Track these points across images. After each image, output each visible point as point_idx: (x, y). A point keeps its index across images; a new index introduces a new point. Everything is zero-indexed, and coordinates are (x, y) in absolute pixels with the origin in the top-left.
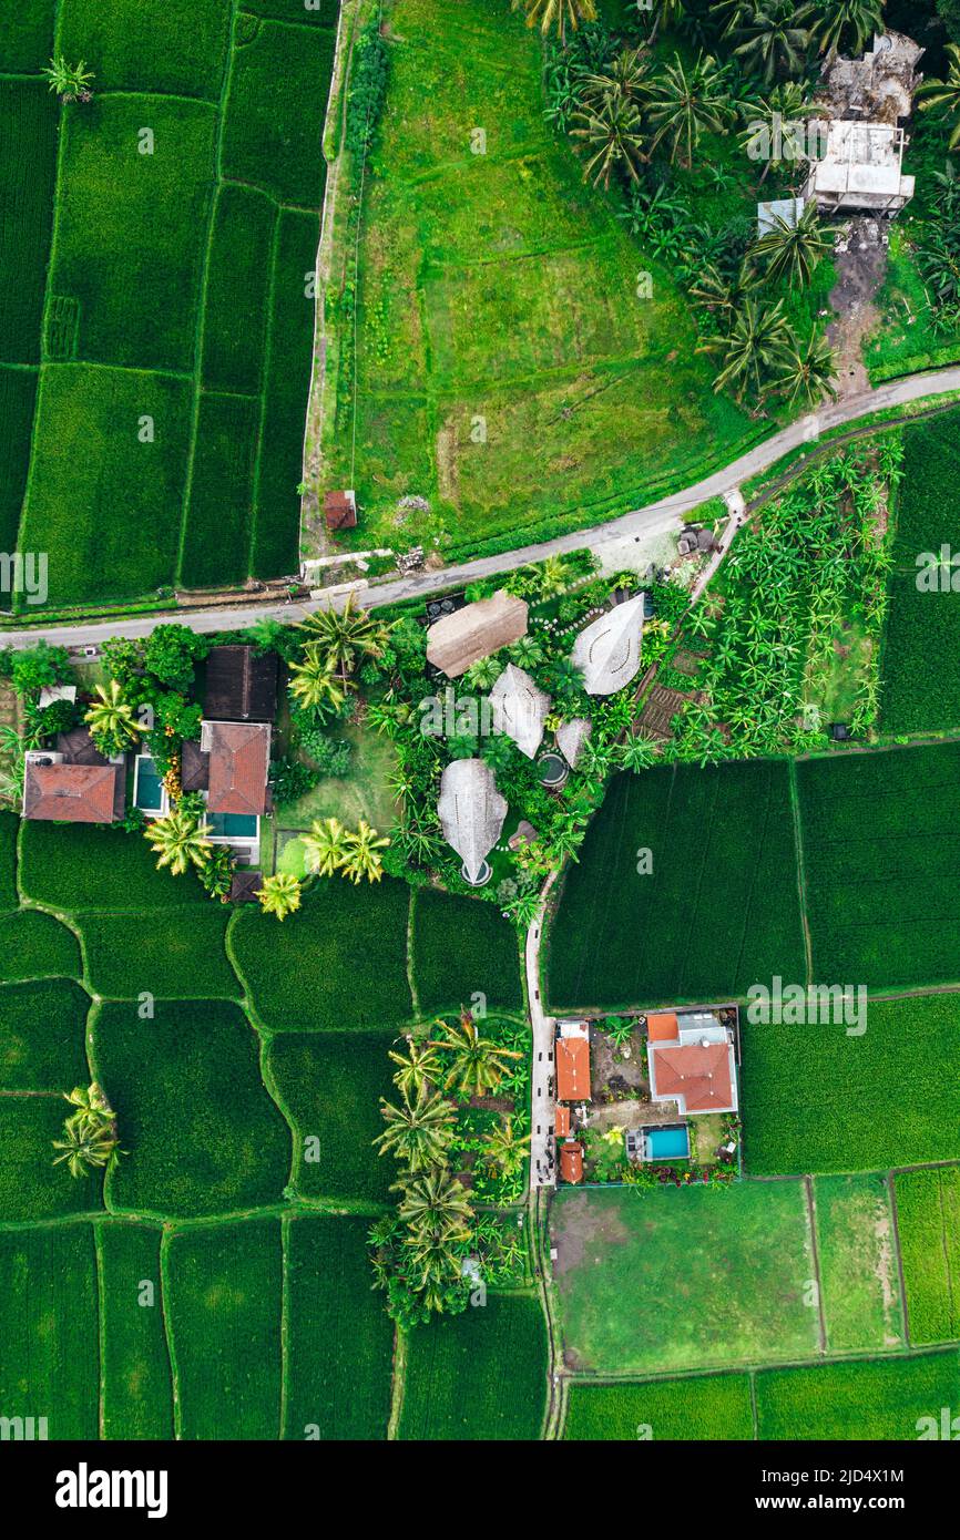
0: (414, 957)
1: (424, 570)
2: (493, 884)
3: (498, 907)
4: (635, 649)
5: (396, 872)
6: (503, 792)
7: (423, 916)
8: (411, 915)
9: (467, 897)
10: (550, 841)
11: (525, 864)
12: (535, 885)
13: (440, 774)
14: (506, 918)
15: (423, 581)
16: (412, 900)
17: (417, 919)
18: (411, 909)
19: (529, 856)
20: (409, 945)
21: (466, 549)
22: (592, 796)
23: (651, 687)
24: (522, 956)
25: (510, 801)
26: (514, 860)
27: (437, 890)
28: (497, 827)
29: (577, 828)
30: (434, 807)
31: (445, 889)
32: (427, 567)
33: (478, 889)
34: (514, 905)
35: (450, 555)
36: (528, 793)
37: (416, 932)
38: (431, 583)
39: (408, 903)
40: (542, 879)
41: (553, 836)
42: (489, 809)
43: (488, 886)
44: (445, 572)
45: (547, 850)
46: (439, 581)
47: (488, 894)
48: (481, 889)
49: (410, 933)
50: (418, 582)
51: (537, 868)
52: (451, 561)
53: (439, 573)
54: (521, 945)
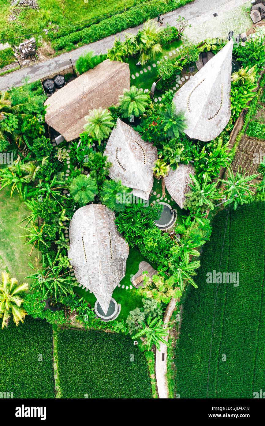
0: (61, 387)
1: (38, 59)
2: (122, 318)
3: (129, 337)
4: (227, 99)
5: (37, 314)
6: (123, 234)
7: (65, 351)
8: (55, 351)
9: (101, 331)
10: (169, 273)
11: (149, 294)
12: (160, 312)
13: (67, 223)
14: (136, 346)
15: (38, 68)
16: (55, 338)
17: (60, 354)
18: (55, 346)
19: (153, 286)
20: (56, 377)
21: (72, 36)
22: (202, 229)
23: (240, 137)
24: (152, 377)
25: (130, 241)
26: (139, 292)
27: (75, 328)
28: (121, 265)
29: (192, 259)
30: (65, 252)
31: (82, 326)
32: (41, 56)
33: (110, 324)
34: (142, 332)
35: (59, 42)
36: (146, 232)
37: (61, 364)
38: (46, 69)
39: (51, 341)
40: (165, 307)
41: (172, 267)
42: (113, 250)
43: (119, 320)
44: (56, 59)
45: (168, 281)
46: (52, 67)
47: (119, 326)
48: (113, 322)
49: (56, 366)
50: (34, 70)
51: (160, 297)
52: (61, 48)
53: (51, 61)
54: (151, 368)
